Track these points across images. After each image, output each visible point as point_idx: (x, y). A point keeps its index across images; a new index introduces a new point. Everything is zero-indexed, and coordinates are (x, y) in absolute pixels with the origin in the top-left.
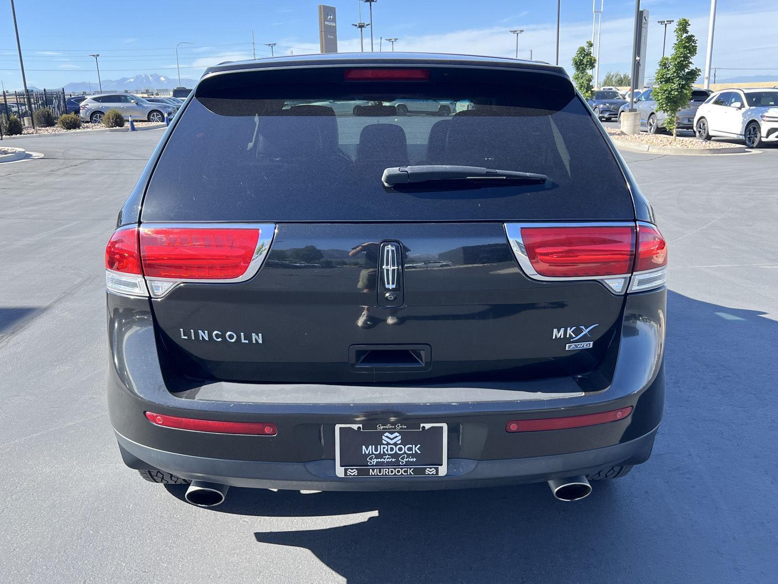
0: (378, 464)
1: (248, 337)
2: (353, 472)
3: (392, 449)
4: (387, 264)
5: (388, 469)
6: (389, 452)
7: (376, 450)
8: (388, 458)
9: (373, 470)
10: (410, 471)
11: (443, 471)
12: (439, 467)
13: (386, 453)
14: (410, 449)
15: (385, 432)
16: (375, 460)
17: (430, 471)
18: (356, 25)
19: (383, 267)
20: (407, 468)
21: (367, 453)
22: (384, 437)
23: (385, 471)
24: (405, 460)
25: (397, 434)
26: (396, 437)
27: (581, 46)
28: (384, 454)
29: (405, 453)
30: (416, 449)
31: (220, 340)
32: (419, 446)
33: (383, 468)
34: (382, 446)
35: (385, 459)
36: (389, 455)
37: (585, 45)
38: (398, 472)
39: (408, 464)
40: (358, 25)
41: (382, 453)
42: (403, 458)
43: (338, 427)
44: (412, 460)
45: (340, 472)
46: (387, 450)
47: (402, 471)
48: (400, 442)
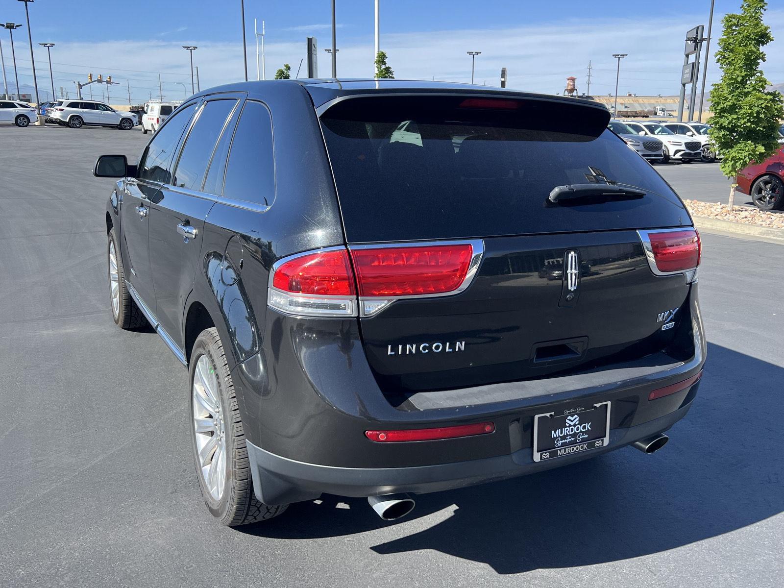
0: (563, 445)
1: (452, 346)
2: (547, 455)
3: (572, 430)
4: (571, 269)
5: (571, 447)
6: (571, 433)
7: (561, 433)
8: (570, 438)
9: (560, 450)
10: (585, 446)
11: (606, 441)
12: (604, 438)
13: (568, 434)
14: (584, 428)
15: (568, 416)
16: (561, 442)
17: (598, 443)
18: (3, 25)
19: (568, 272)
20: (583, 444)
21: (555, 436)
22: (567, 421)
23: (569, 450)
24: (581, 437)
25: (576, 416)
26: (576, 418)
27: (280, 69)
28: (567, 435)
29: (581, 431)
30: (588, 426)
31: (427, 351)
32: (590, 423)
33: (567, 448)
34: (566, 429)
35: (567, 439)
36: (570, 435)
37: (283, 68)
38: (577, 449)
39: (583, 440)
40: (5, 25)
41: (565, 434)
42: (579, 437)
43: (536, 417)
44: (585, 436)
45: (537, 457)
46: (569, 432)
47: (580, 448)
48: (578, 422)
